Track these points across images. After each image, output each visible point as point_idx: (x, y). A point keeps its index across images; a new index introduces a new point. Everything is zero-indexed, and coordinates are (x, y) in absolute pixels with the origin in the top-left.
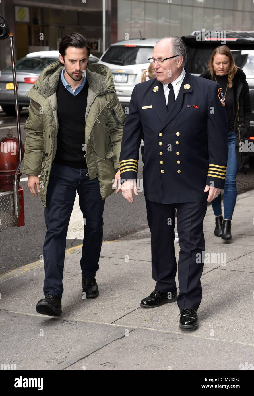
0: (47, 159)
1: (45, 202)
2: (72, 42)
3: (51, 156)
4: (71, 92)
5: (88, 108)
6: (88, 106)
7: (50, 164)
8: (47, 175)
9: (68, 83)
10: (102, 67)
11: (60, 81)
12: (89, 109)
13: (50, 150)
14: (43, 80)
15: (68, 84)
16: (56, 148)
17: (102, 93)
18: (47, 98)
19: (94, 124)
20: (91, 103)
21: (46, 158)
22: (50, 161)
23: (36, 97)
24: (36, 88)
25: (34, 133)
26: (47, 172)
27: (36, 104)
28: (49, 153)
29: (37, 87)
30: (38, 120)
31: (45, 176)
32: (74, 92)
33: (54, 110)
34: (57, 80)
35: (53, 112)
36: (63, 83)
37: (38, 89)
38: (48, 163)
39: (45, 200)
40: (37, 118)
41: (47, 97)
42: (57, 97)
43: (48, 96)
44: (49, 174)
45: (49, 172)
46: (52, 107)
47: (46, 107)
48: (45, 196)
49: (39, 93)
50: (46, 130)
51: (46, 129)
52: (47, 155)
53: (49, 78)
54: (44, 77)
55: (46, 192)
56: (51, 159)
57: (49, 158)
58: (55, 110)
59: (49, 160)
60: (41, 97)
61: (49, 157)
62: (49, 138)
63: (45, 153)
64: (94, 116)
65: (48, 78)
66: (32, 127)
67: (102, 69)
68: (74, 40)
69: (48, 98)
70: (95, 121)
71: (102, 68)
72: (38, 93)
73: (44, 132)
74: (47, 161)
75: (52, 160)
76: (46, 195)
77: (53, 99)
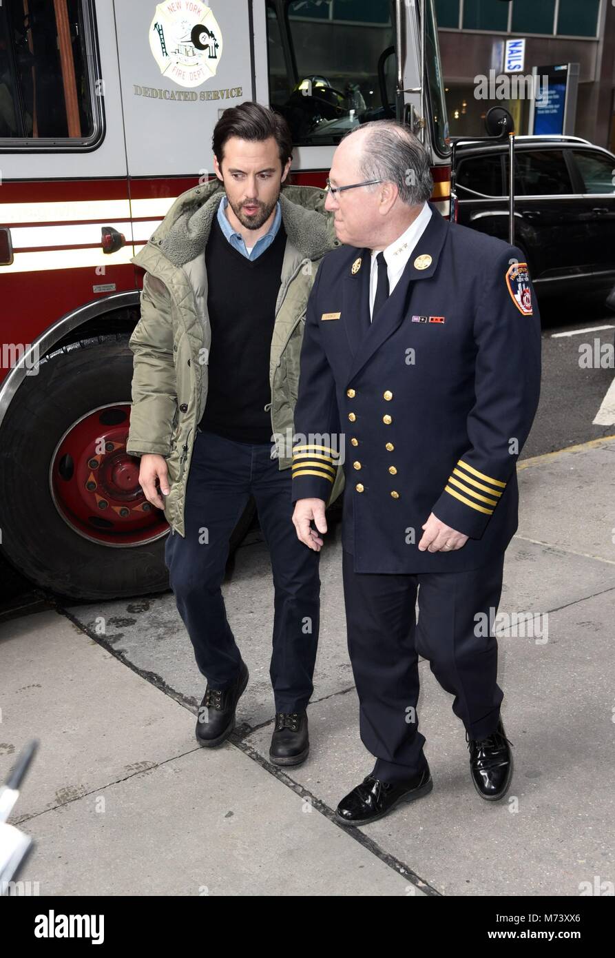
0: (185, 418)
1: (183, 523)
2: (236, 126)
3: (195, 411)
4: (241, 252)
5: (283, 291)
6: (282, 285)
7: (193, 431)
8: (186, 457)
9: (233, 229)
10: (319, 196)
11: (214, 226)
12: (285, 292)
13: (191, 397)
14: (174, 224)
15: (233, 233)
16: (205, 390)
17: (320, 253)
18: (182, 267)
19: (293, 328)
20: (291, 278)
21: (182, 416)
22: (193, 423)
23: (156, 266)
24: (156, 245)
25: (153, 353)
26: (186, 449)
27: (158, 283)
28: (190, 404)
29: (158, 242)
30: (163, 320)
31: (179, 460)
32: (249, 253)
33: (199, 296)
34: (209, 222)
35: (198, 301)
36: (223, 231)
37: (162, 246)
38: (187, 427)
39: (182, 518)
40: (161, 316)
41: (182, 264)
42: (208, 263)
43: (185, 263)
44: (189, 455)
45: (190, 450)
46: (195, 289)
47: (179, 288)
48: (180, 508)
49: (164, 255)
50: (181, 347)
51: (179, 345)
52: (184, 408)
53: (188, 220)
54: (178, 216)
55: (183, 499)
56: (194, 417)
57: (190, 415)
58: (203, 295)
59: (189, 421)
60: (166, 264)
61: (189, 413)
62: (189, 365)
63: (179, 405)
64: (295, 308)
65: (186, 218)
66: (146, 339)
67: (319, 201)
68: (244, 120)
69: (184, 266)
70: (298, 320)
71: (319, 199)
72: (161, 256)
73: (175, 353)
74: (183, 422)
75: (197, 420)
76: (183, 508)
77: (196, 269)
